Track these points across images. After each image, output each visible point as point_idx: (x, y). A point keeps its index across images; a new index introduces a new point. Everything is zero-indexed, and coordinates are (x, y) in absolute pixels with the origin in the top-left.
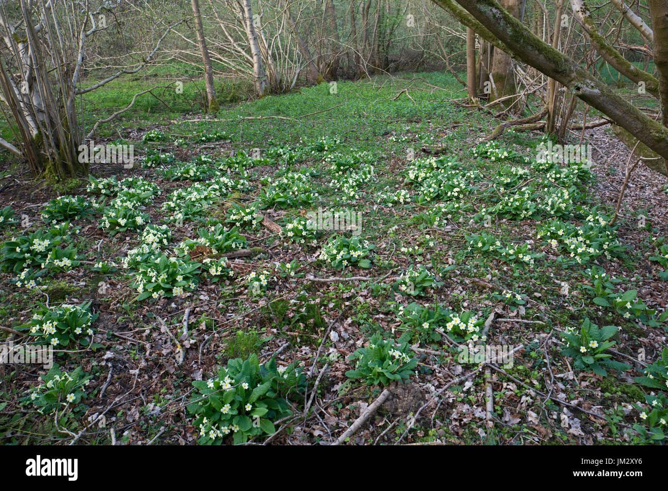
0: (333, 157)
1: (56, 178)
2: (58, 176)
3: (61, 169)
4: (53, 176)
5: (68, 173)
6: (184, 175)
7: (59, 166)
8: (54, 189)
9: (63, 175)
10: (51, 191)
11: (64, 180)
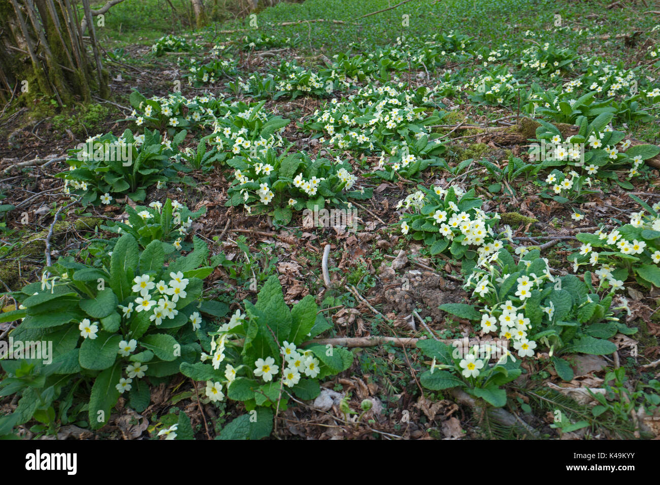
0: (499, 55)
1: (53, 102)
2: (55, 99)
3: (60, 83)
4: (45, 99)
5: (76, 90)
6: (299, 88)
7: (57, 75)
8: (58, 124)
9: (66, 96)
10: (52, 130)
11: (71, 105)
